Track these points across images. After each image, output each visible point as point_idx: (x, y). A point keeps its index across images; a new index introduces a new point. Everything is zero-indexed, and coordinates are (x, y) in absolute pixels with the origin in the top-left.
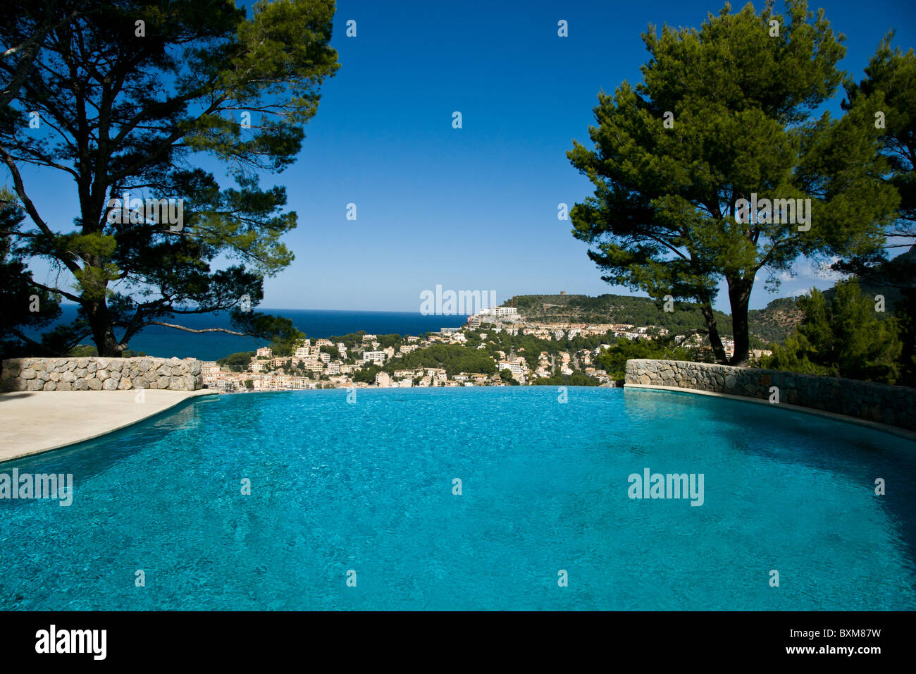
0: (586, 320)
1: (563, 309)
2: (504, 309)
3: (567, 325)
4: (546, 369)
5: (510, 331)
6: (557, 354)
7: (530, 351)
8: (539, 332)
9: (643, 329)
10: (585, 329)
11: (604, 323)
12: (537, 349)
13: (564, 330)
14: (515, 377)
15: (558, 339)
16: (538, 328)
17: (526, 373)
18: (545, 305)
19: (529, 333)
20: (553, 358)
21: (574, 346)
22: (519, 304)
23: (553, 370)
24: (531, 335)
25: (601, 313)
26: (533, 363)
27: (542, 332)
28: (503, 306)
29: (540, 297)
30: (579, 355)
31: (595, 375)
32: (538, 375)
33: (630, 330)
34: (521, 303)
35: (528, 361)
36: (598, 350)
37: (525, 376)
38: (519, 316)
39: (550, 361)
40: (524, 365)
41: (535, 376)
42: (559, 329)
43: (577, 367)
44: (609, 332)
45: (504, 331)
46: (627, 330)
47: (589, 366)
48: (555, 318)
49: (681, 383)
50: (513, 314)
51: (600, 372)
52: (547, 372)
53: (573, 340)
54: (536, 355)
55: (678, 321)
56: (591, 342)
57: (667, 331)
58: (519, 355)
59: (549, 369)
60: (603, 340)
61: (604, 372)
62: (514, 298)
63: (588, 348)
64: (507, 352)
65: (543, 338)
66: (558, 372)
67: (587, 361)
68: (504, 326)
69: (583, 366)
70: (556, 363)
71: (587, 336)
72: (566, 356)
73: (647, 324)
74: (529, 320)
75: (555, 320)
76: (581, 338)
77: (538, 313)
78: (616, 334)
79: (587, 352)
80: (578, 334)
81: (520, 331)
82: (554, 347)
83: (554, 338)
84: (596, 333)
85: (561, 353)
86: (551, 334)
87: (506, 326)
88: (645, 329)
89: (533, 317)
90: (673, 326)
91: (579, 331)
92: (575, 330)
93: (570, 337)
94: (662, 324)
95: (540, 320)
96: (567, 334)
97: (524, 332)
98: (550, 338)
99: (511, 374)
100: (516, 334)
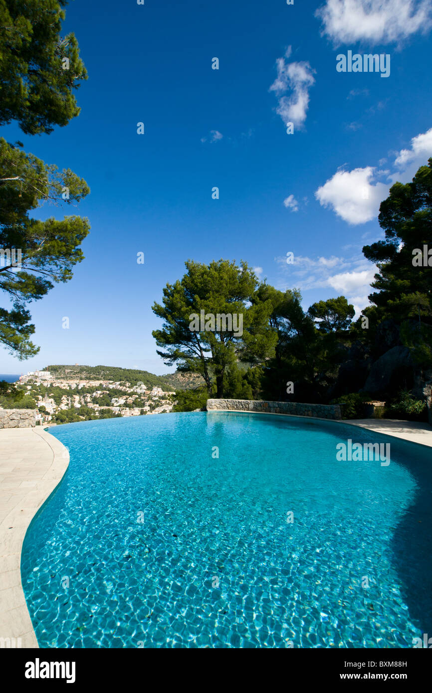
0: (89, 379)
1: (76, 373)
2: (43, 372)
3: (78, 381)
4: (65, 405)
5: (45, 384)
6: (72, 397)
7: (57, 395)
8: (63, 385)
9: (118, 383)
10: (88, 383)
11: (98, 380)
12: (61, 394)
13: (76, 384)
14: (48, 410)
15: (73, 389)
16: (62, 383)
17: (54, 407)
18: (66, 370)
19: (56, 385)
20: (70, 399)
21: (81, 392)
22: (52, 370)
23: (70, 405)
24: (58, 386)
25: (97, 375)
26: (58, 401)
27: (64, 385)
28: (42, 371)
29: (64, 366)
30: (84, 397)
31: (93, 407)
32: (61, 408)
33: (112, 384)
34: (53, 369)
35: (55, 401)
36: (94, 394)
37: (54, 409)
38: (51, 376)
39: (68, 401)
40: (53, 403)
41: (59, 409)
42: (73, 383)
43: (83, 403)
44: (101, 384)
45: (42, 384)
46: (110, 384)
47: (90, 402)
48: (72, 377)
49: (230, 408)
50: (48, 375)
51: (95, 405)
52: (66, 407)
53: (81, 389)
54: (60, 397)
55: (135, 379)
56: (91, 390)
57: (130, 384)
58: (50, 397)
59: (67, 404)
60: (97, 389)
61: (98, 405)
62: (49, 366)
63: (89, 393)
64: (43, 396)
65: (65, 388)
66: (72, 406)
67: (89, 400)
68: (42, 382)
69: (86, 402)
70: (71, 401)
71: (89, 387)
72: (77, 398)
73: (120, 380)
74: (57, 378)
75: (71, 378)
76: (86, 388)
77: (62, 374)
78: (104, 386)
79: (89, 395)
80: (84, 386)
81: (51, 385)
82: (70, 393)
83: (70, 388)
84: (94, 385)
85: (74, 396)
86: (69, 386)
87: (43, 381)
88: (119, 383)
89: (59, 377)
90: (133, 381)
91: (85, 384)
92: (83, 384)
93: (80, 388)
94: (127, 380)
95: (63, 378)
96: (78, 385)
97: (54, 385)
98: (68, 388)
99: (45, 408)
100: (49, 386)
